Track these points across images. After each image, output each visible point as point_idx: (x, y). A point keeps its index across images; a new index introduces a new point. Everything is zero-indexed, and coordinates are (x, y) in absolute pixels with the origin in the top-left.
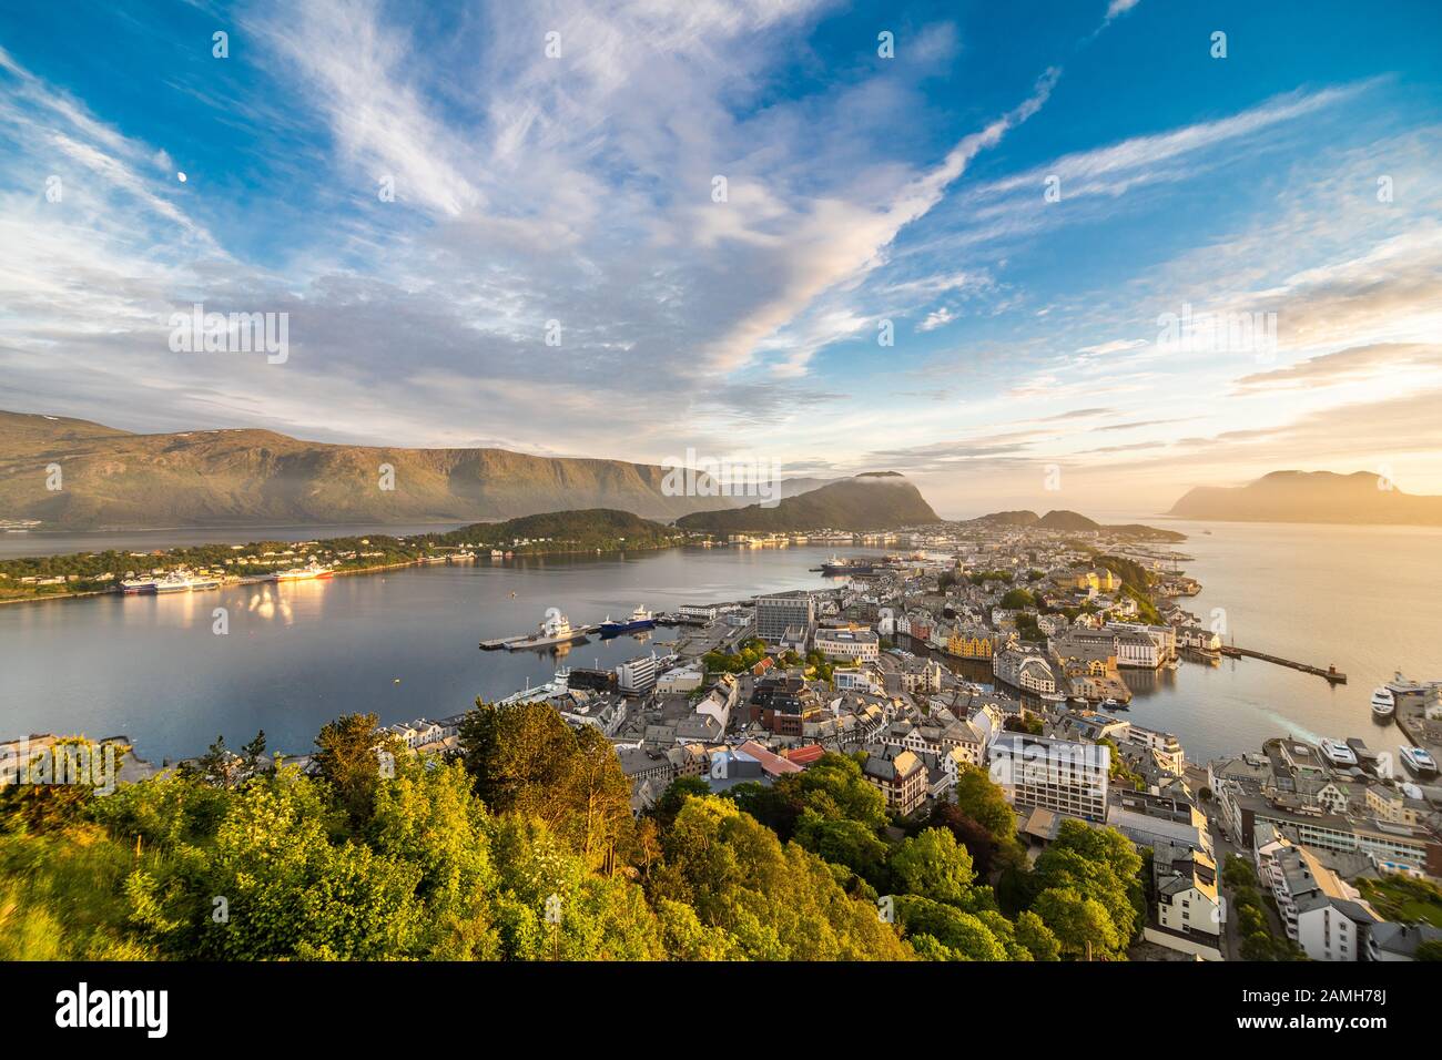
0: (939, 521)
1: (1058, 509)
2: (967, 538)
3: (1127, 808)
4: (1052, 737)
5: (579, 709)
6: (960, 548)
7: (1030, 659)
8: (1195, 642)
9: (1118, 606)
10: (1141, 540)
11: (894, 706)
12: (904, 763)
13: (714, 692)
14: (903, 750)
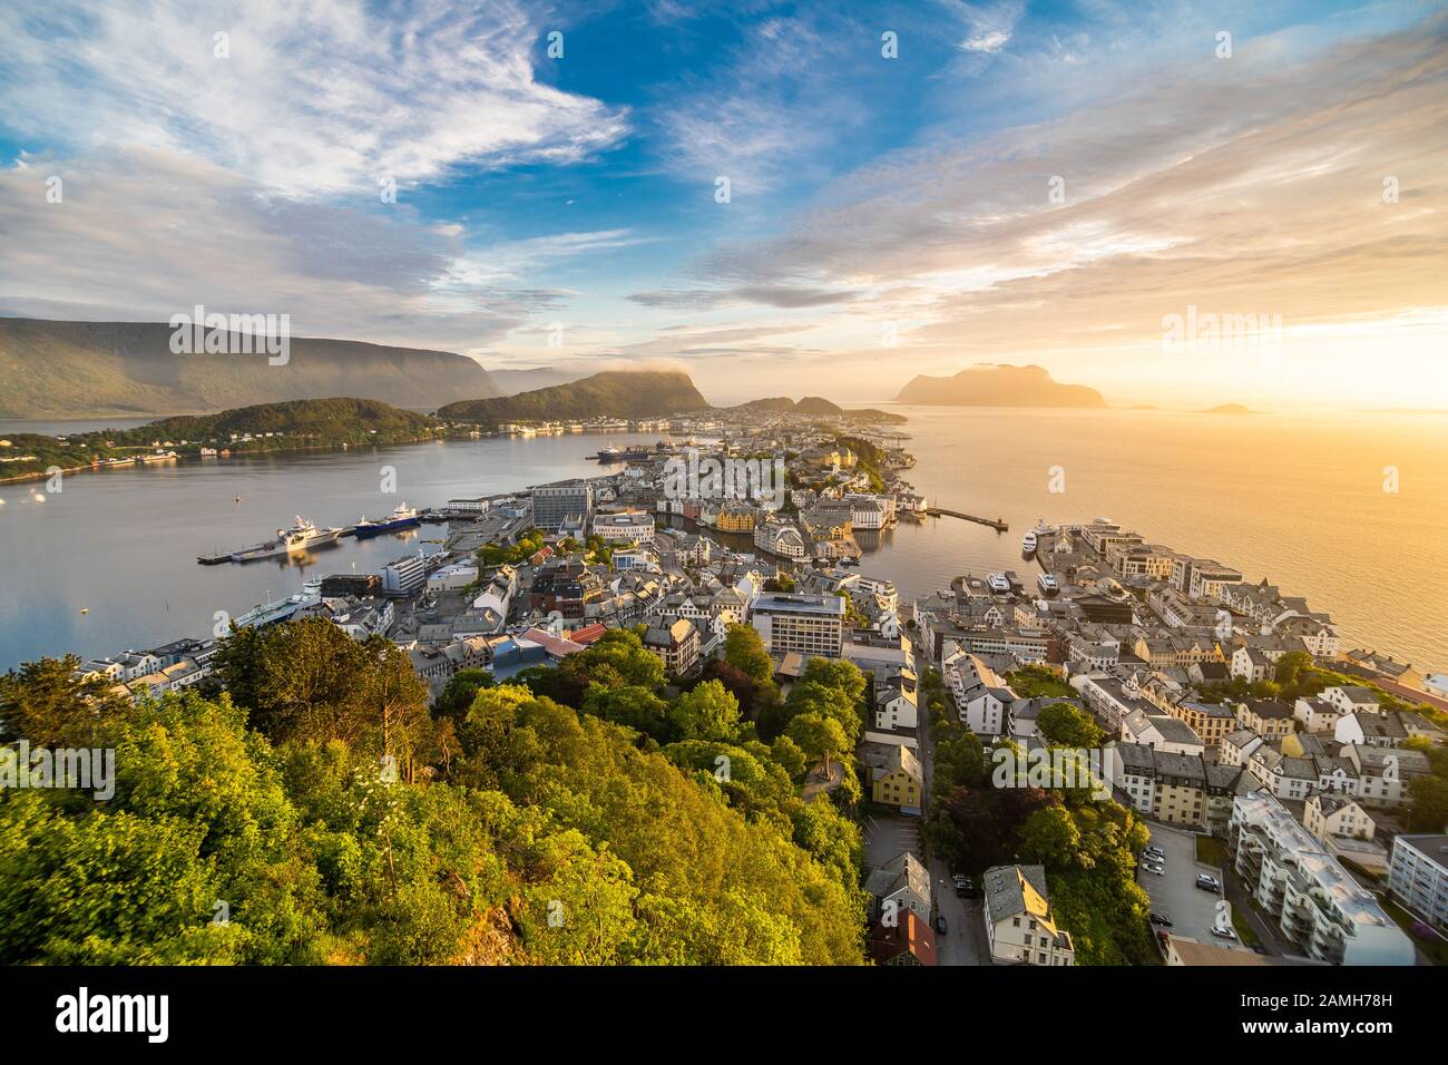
0: (708, 408)
1: (811, 395)
2: (733, 423)
3: (856, 643)
4: (802, 593)
5: (337, 618)
6: (727, 433)
7: (785, 529)
8: (909, 506)
9: (855, 479)
10: (874, 422)
11: (669, 580)
12: (680, 630)
13: (492, 586)
14: (679, 619)
